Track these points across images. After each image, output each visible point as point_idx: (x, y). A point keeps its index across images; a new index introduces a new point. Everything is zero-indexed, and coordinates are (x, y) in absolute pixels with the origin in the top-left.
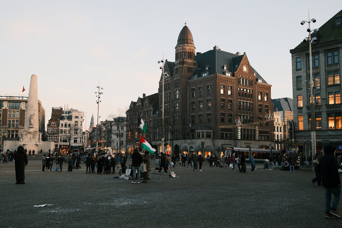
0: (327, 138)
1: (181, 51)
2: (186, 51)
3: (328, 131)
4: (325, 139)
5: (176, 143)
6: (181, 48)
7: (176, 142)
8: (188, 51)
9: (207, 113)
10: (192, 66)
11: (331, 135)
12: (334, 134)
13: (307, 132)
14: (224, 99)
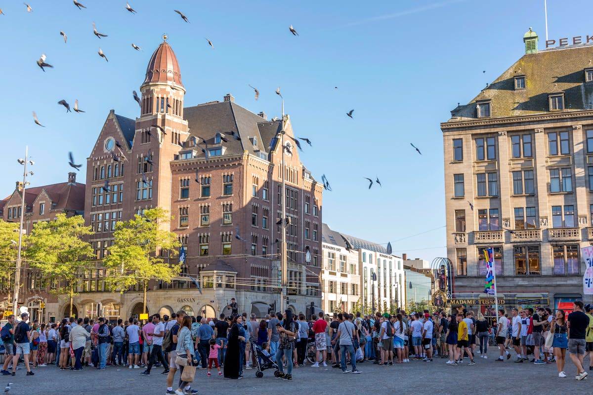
0: (513, 292)
1: (158, 95)
2: (169, 97)
3: (515, 279)
4: (510, 292)
5: (138, 299)
6: (159, 90)
7: (137, 297)
8: (173, 98)
9: (221, 233)
10: (179, 132)
11: (521, 286)
12: (527, 283)
13: (475, 280)
14: (257, 207)
